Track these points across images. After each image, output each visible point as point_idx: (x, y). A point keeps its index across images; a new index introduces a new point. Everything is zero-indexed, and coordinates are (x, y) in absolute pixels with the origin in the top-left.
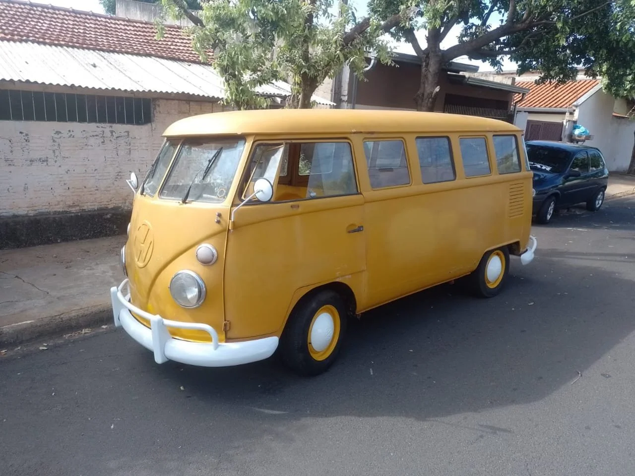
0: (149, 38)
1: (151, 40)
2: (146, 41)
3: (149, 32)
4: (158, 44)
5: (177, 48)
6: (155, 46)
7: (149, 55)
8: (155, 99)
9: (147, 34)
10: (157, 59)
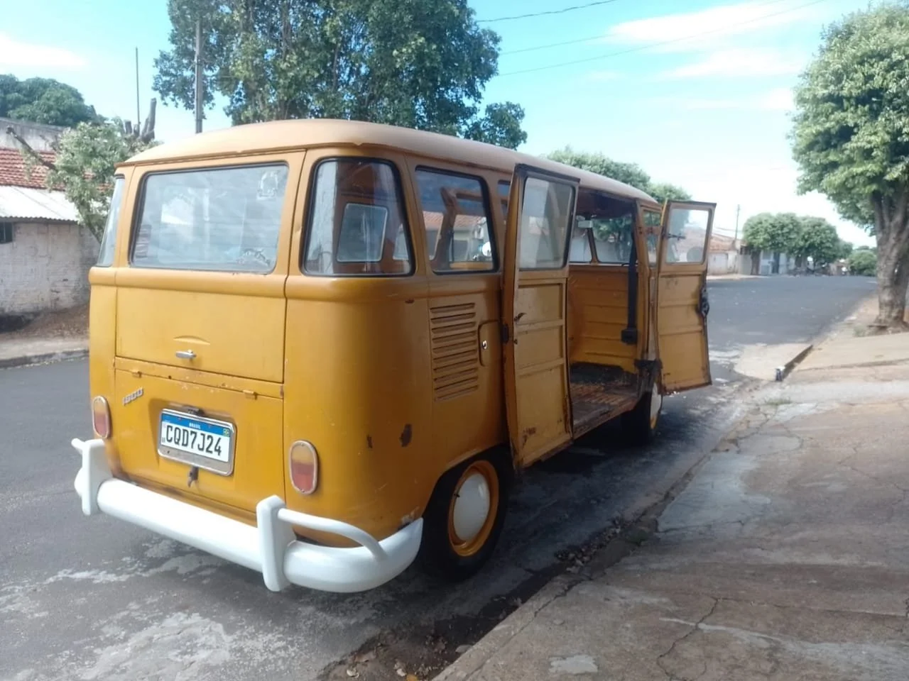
0: (9, 166)
1: (11, 167)
2: (5, 169)
3: (8, 159)
4: (18, 171)
5: (38, 175)
6: (15, 174)
7: (10, 185)
8: (15, 223)
9: (7, 161)
10: (18, 188)
